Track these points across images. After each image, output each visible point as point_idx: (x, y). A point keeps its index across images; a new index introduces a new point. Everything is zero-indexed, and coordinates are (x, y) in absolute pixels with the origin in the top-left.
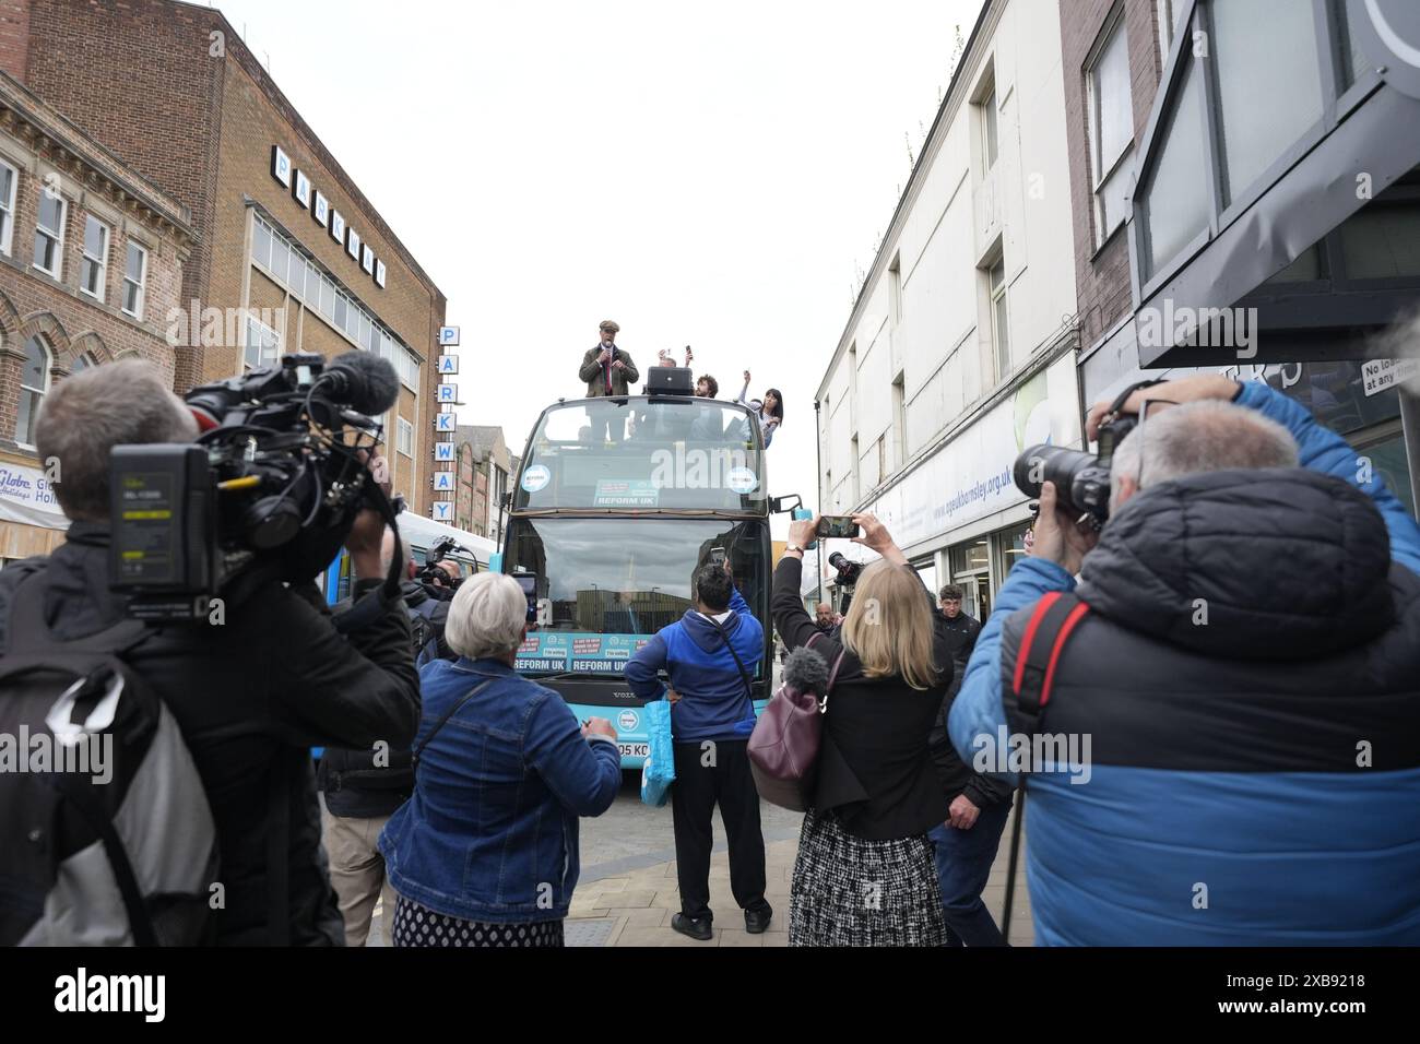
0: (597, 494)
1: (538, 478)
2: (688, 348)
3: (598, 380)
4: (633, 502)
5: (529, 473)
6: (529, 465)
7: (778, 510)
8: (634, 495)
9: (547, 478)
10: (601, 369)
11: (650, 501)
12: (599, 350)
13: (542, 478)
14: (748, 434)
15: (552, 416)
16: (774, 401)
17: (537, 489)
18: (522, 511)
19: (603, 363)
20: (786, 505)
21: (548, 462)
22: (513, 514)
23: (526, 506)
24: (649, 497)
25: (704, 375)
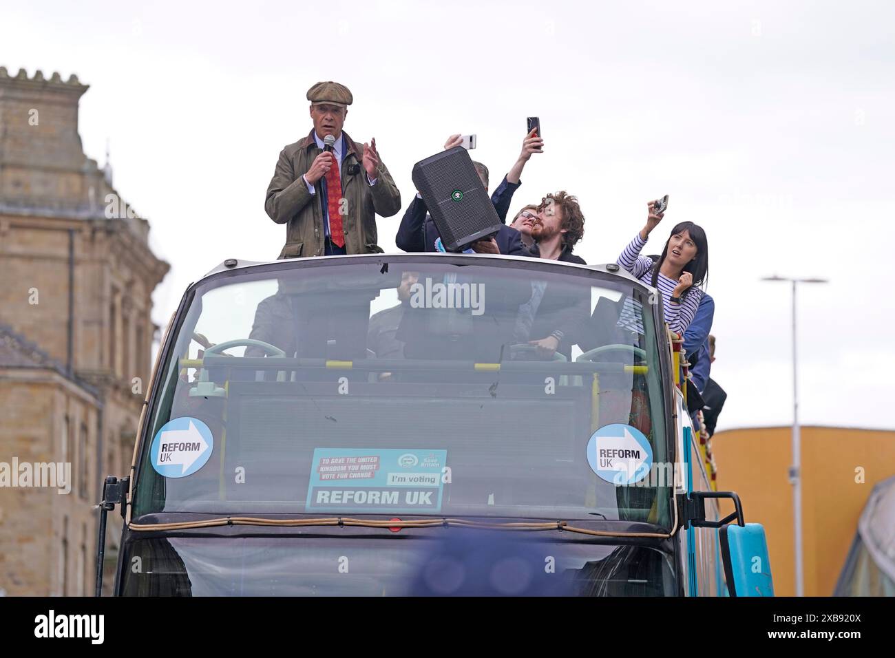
0: (312, 484)
1: (187, 447)
2: (533, 123)
3: (309, 217)
4: (388, 501)
5: (167, 435)
6: (166, 418)
7: (700, 521)
8: (390, 483)
9: (206, 447)
10: (314, 198)
11: (425, 498)
12: (308, 147)
13: (196, 446)
14: (635, 329)
15: (211, 300)
16: (690, 249)
17: (184, 472)
18: (154, 521)
19: (318, 183)
20: (712, 511)
21: (207, 411)
22: (134, 527)
23: (161, 509)
24: (426, 490)
25: (555, 192)
